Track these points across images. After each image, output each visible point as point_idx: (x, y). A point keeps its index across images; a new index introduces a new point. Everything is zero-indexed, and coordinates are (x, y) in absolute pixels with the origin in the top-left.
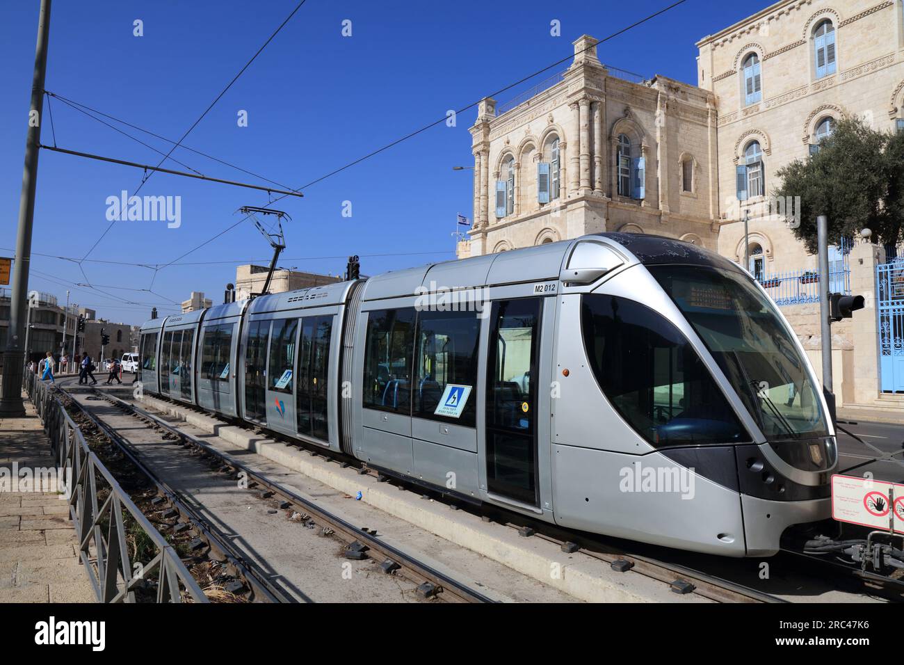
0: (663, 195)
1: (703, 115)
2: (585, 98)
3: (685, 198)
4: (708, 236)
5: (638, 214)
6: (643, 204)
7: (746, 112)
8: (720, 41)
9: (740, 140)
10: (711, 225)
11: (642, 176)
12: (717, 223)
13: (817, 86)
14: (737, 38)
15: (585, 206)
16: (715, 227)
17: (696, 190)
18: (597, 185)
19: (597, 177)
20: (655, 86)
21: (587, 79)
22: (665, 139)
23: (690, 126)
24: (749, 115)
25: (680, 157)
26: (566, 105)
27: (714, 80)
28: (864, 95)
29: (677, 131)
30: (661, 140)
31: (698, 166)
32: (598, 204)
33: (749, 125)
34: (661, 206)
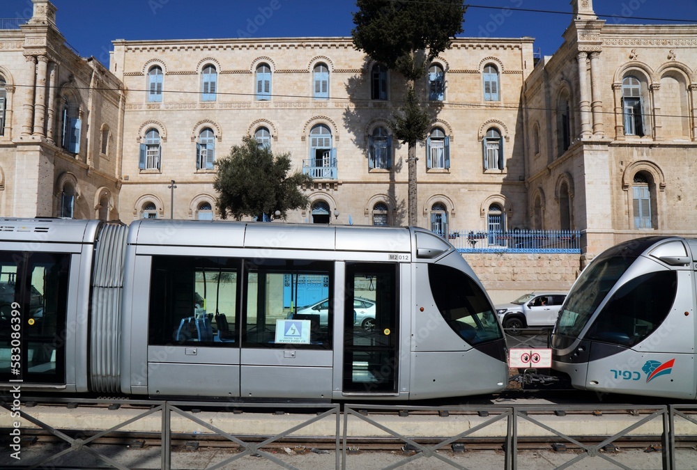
0: (90, 154)
1: (117, 98)
2: (45, 55)
3: (103, 159)
4: (114, 191)
5: (74, 166)
6: (77, 157)
7: (149, 106)
8: (133, 47)
9: (143, 125)
10: (117, 183)
11: (78, 134)
12: (120, 182)
13: (203, 105)
14: (146, 50)
15: (40, 151)
16: (119, 185)
17: (109, 154)
18: (49, 134)
19: (49, 128)
20: (91, 64)
21: (48, 40)
22: (95, 109)
23: (109, 104)
24: (151, 109)
25: (102, 126)
26: (21, 53)
27: (125, 75)
28: (232, 122)
29: (101, 105)
30: (92, 109)
31: (111, 137)
32: (50, 151)
33: (151, 116)
34: (88, 162)
